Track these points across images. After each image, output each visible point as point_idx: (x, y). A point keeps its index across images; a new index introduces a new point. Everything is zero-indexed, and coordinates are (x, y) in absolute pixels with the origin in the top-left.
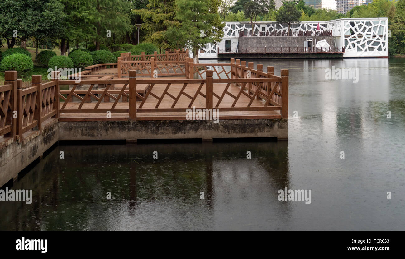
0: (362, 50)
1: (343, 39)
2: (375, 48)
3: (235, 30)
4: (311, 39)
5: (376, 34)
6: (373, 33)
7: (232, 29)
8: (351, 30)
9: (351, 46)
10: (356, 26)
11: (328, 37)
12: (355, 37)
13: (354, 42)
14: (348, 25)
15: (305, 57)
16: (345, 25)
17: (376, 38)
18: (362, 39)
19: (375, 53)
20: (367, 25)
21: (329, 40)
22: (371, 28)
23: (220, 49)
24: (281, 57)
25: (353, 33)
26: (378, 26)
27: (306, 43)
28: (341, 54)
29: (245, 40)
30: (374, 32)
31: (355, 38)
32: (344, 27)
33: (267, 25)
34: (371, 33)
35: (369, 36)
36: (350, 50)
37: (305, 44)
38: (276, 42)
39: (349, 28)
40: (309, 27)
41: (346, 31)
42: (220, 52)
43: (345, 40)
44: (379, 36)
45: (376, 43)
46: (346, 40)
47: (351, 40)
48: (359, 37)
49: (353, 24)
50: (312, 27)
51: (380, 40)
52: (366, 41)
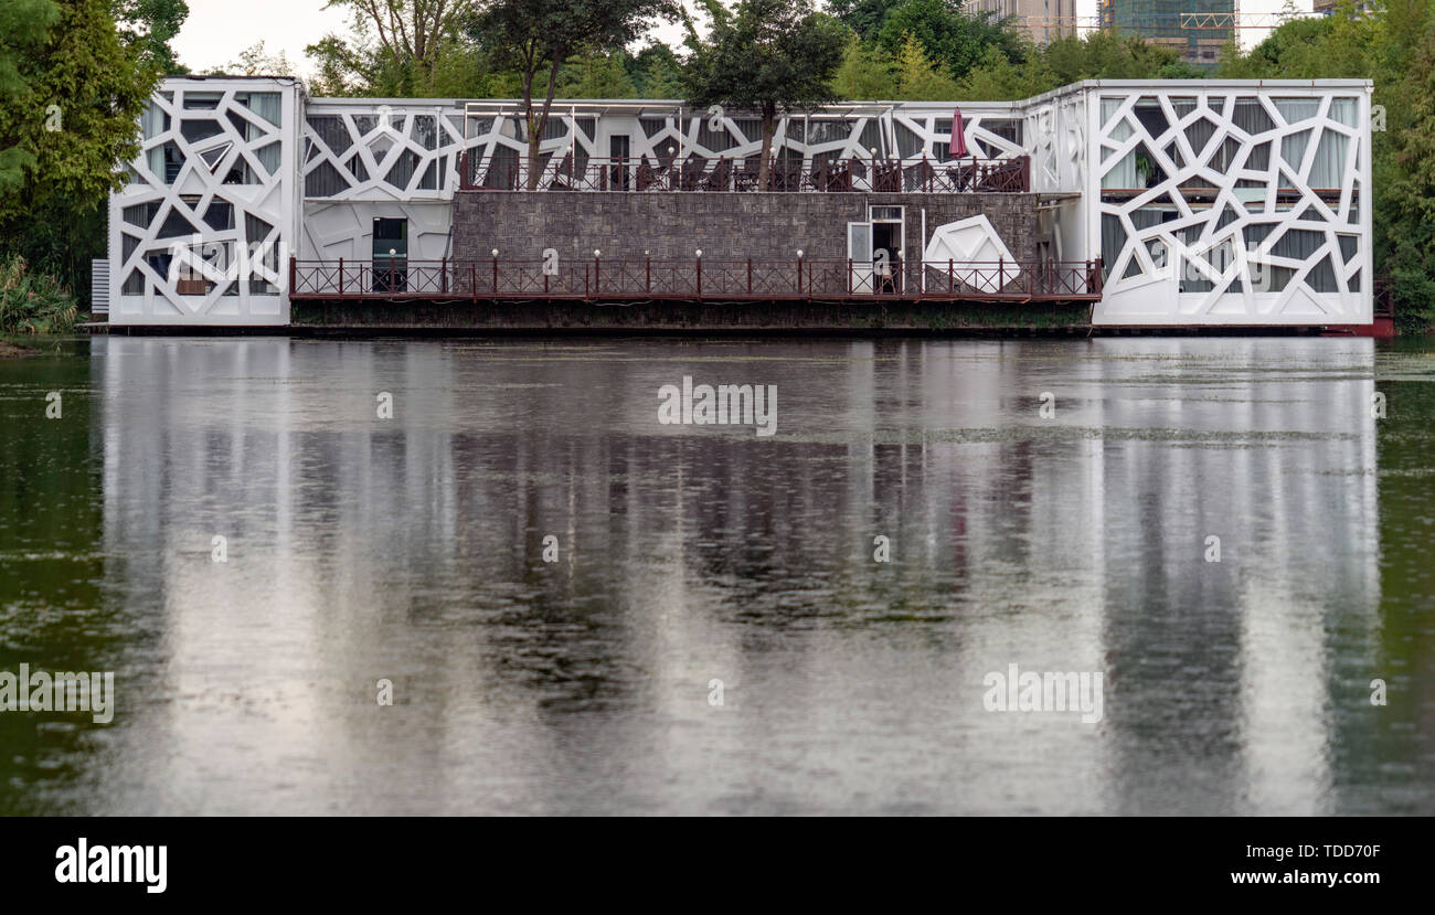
0: (1209, 286)
1: (1092, 212)
2: (1295, 271)
3: (436, 154)
4: (897, 214)
5: (1300, 181)
6: (1281, 174)
7: (418, 149)
8: (1141, 151)
9: (1144, 257)
10: (1177, 128)
11: (1000, 203)
12: (1165, 199)
13: (1163, 230)
14: (1124, 119)
15: (855, 323)
16: (1103, 122)
17: (1301, 207)
18: (1212, 214)
19: (1298, 304)
20: (1244, 127)
21: (1011, 220)
22: (1268, 145)
23: (304, 271)
24: (698, 327)
25: (1156, 176)
26: (1309, 131)
27: (858, 233)
28: (1082, 306)
29: (476, 212)
30: (1289, 173)
31: (1167, 208)
32: (1099, 137)
33: (643, 121)
34: (1271, 176)
35: (1253, 194)
36: (1134, 280)
37: (859, 240)
38: (675, 231)
39: (1133, 142)
40: (910, 141)
41: (1113, 160)
42: (304, 289)
43: (1105, 215)
44: (1316, 191)
45: (1299, 242)
46: (1111, 222)
47: (1142, 219)
48: (1191, 200)
49: (1153, 119)
50: (929, 136)
51: (1322, 219)
52: (1235, 228)
